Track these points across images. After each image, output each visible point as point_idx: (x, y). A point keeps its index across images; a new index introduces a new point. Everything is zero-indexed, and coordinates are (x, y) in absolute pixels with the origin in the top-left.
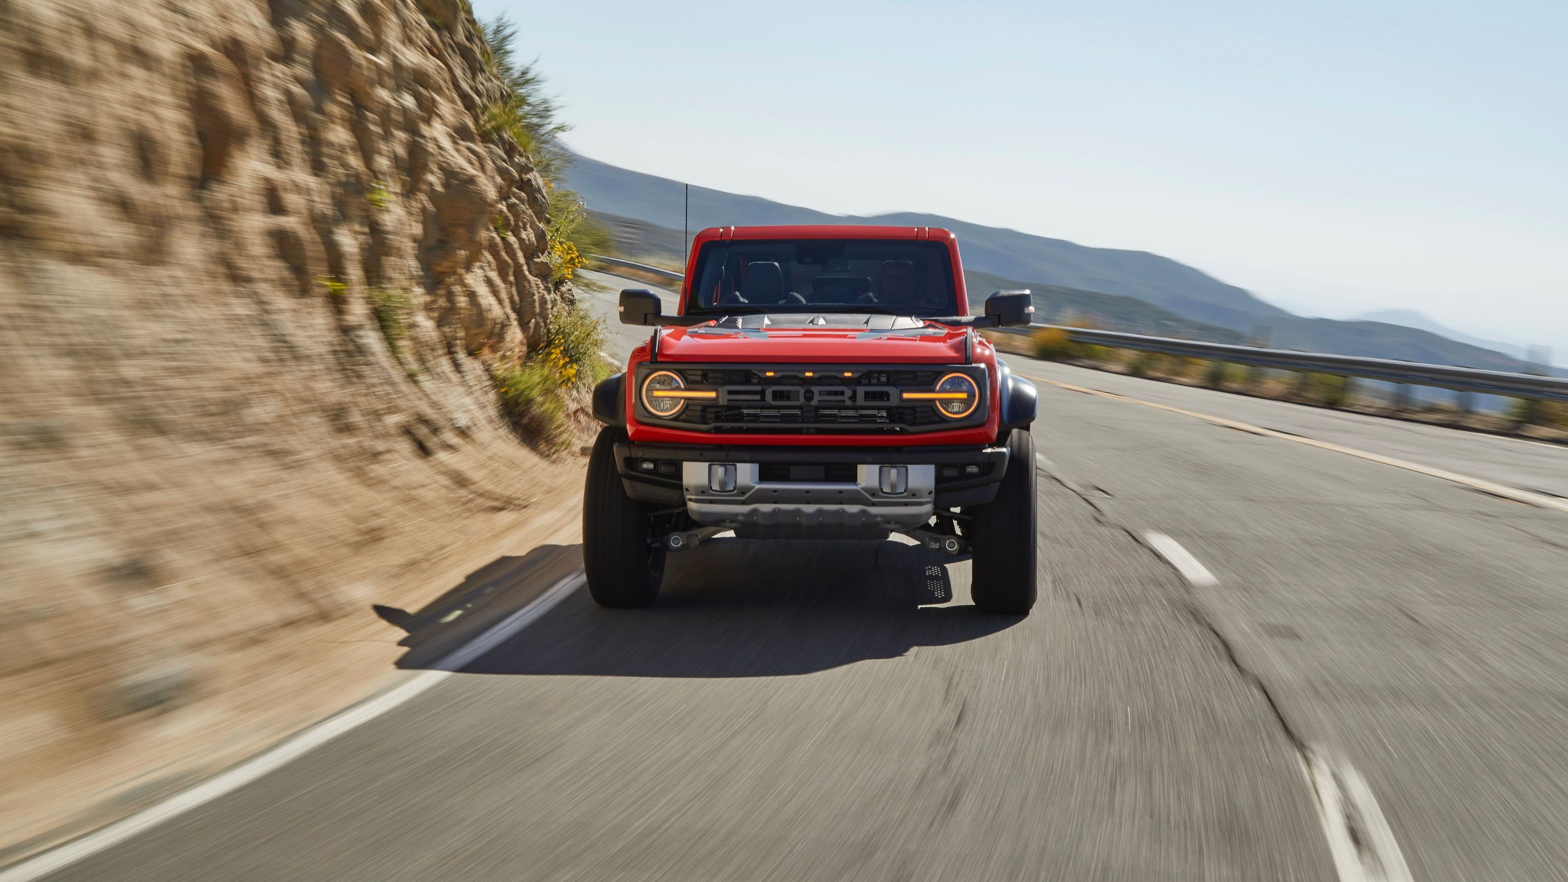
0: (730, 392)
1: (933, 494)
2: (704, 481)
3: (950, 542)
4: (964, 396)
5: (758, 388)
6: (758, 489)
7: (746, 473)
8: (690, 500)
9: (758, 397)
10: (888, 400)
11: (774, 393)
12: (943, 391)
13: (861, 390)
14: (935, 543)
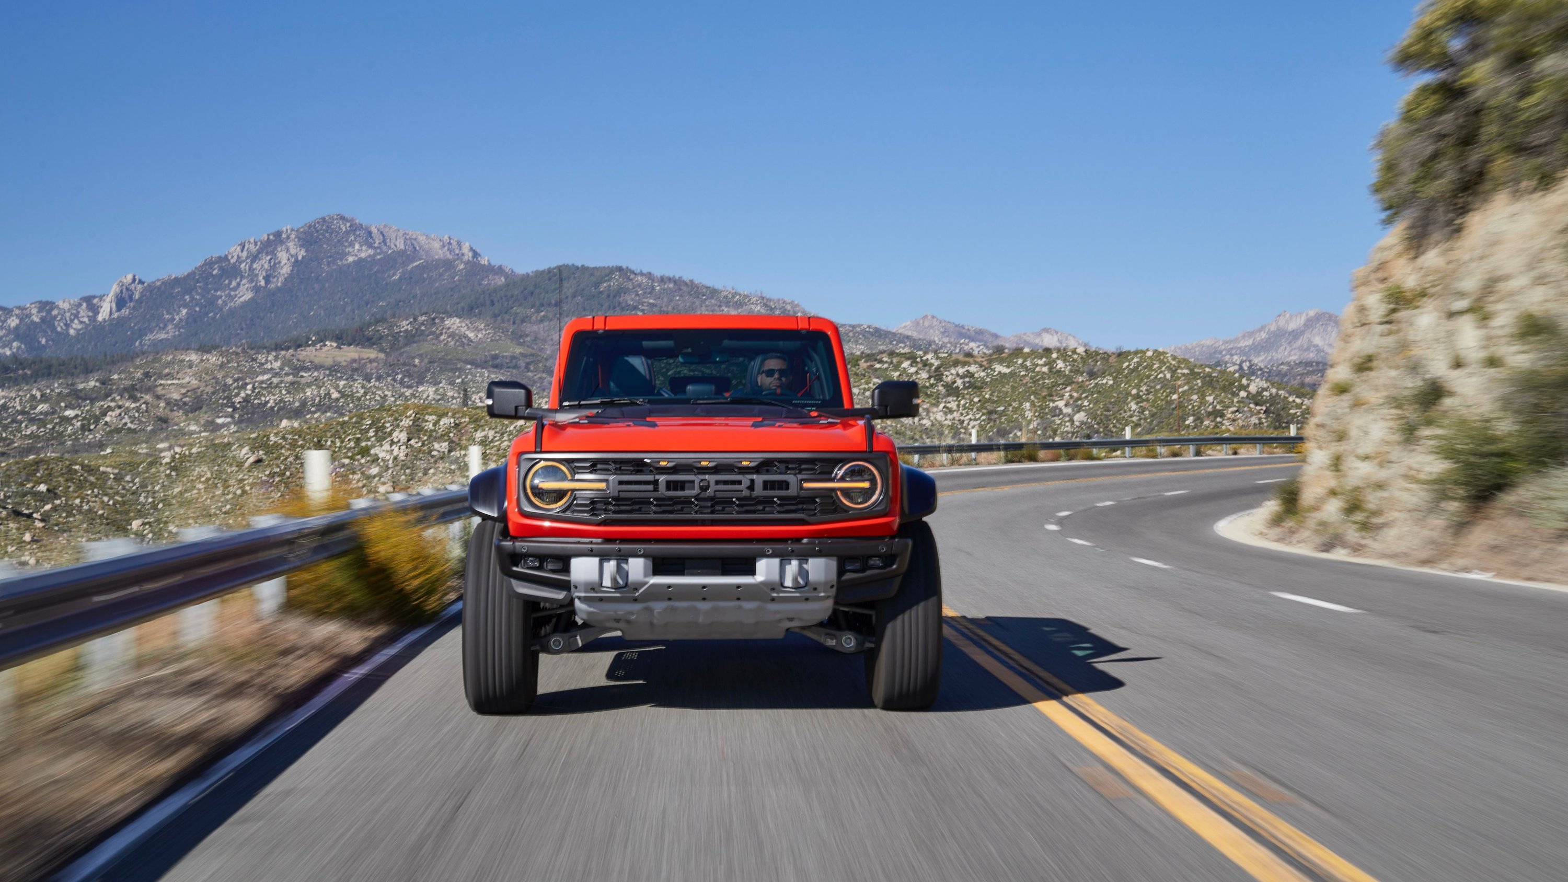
0: (621, 483)
1: (834, 589)
2: (595, 577)
3: (847, 639)
4: (866, 485)
5: (650, 478)
6: (653, 585)
7: (636, 567)
8: (579, 598)
9: (651, 487)
10: (788, 488)
11: (668, 483)
12: (842, 479)
13: (759, 479)
14: (832, 639)
